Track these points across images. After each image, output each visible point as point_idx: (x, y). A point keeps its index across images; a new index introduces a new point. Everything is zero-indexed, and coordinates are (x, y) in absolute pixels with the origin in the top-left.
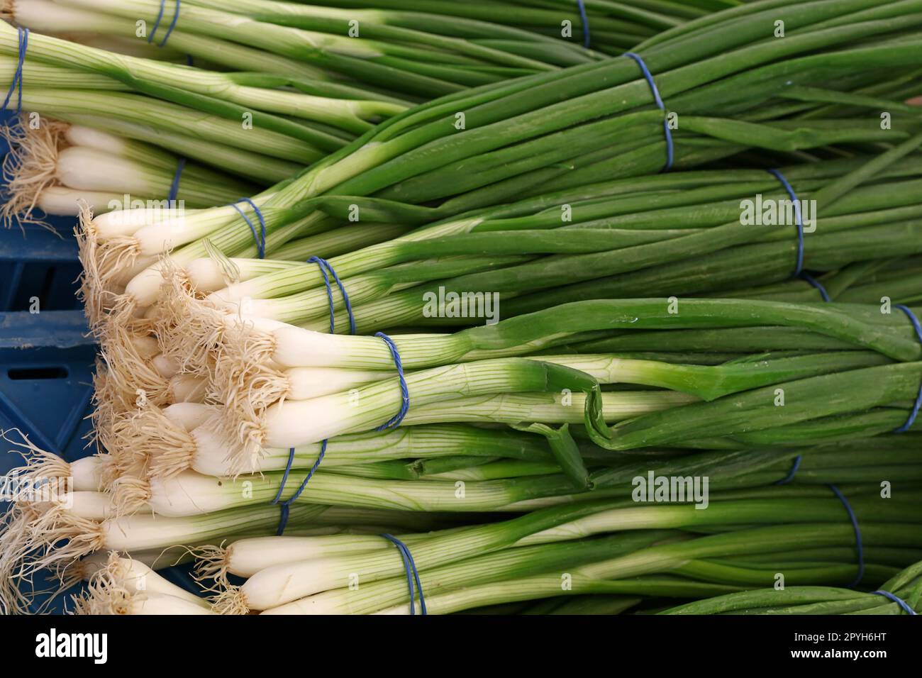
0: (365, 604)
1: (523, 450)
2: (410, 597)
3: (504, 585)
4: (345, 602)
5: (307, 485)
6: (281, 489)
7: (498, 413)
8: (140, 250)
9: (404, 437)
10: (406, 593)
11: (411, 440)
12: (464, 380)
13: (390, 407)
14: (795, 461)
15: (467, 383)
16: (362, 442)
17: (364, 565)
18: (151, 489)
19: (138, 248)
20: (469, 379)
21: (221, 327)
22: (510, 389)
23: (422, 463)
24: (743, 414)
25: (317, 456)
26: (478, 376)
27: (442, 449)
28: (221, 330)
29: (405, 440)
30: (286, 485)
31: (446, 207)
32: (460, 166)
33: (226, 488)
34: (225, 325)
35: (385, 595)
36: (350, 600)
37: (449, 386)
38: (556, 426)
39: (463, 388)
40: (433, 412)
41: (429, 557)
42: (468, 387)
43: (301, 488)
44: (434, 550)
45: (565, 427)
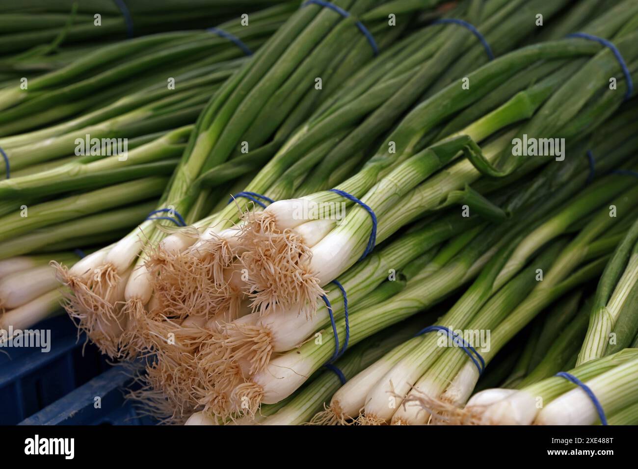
0: (447, 371)
1: (450, 227)
2: (467, 354)
3: (508, 321)
4: (434, 378)
5: (350, 325)
6: (335, 336)
7: (424, 200)
8: (116, 269)
9: (380, 259)
10: (462, 353)
11: (386, 258)
12: (393, 184)
13: (366, 221)
14: (588, 156)
15: (396, 184)
16: (360, 274)
17: (425, 349)
18: (259, 383)
19: (114, 268)
20: (396, 181)
21: (224, 243)
22: (421, 177)
23: (401, 273)
24: (553, 116)
25: (342, 297)
26: (398, 177)
27: (406, 254)
28: (225, 245)
29: (382, 260)
30: (338, 331)
31: (278, 137)
32: (267, 108)
33: (305, 354)
34: (225, 240)
35: (453, 359)
36: (437, 374)
37: (388, 192)
38: (462, 189)
39: (396, 190)
40: (388, 222)
41: (456, 322)
42: (399, 187)
43: (347, 328)
44: (454, 317)
45: (467, 186)
